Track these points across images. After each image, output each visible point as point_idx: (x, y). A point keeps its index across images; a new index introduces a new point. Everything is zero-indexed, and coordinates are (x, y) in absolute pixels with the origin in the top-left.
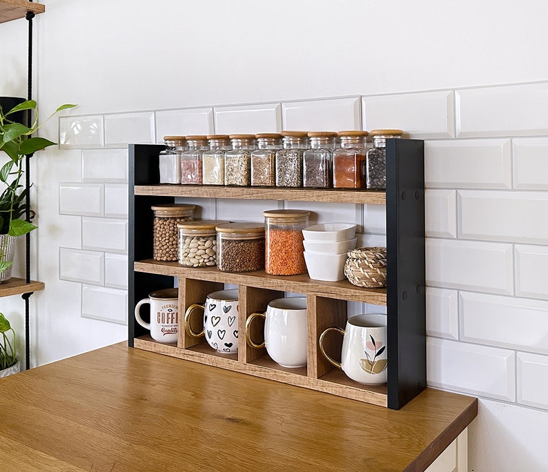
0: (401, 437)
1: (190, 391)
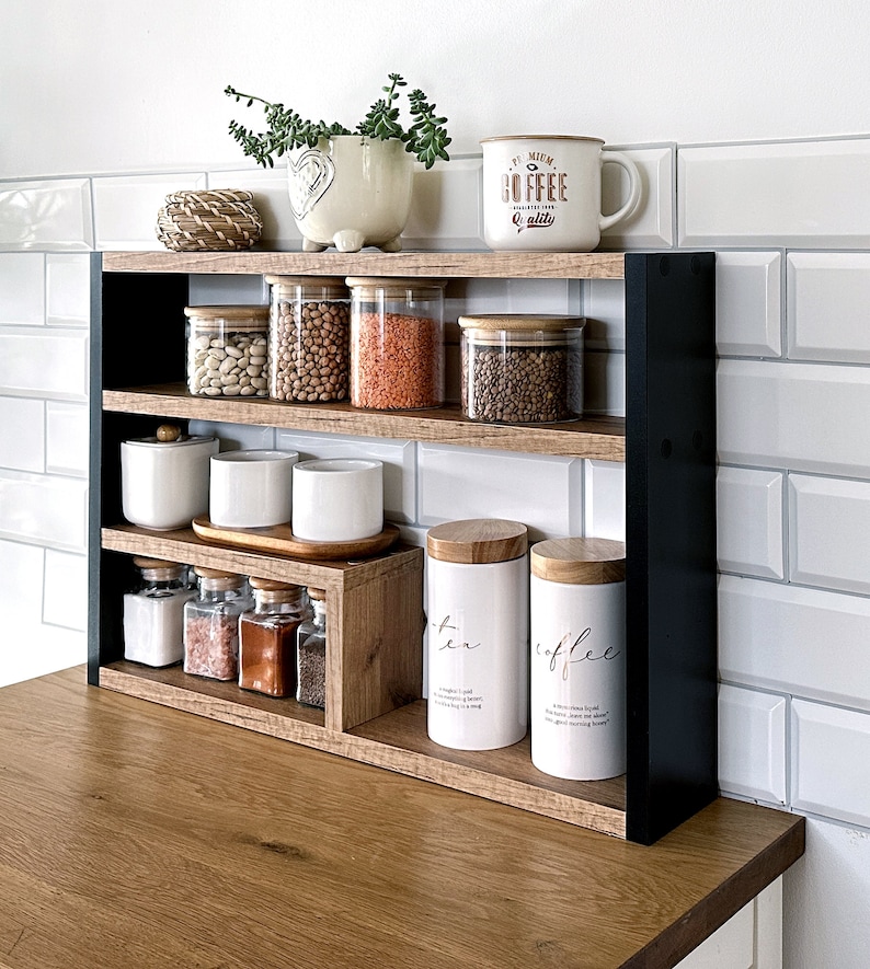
0: (624, 898)
1: (193, 782)
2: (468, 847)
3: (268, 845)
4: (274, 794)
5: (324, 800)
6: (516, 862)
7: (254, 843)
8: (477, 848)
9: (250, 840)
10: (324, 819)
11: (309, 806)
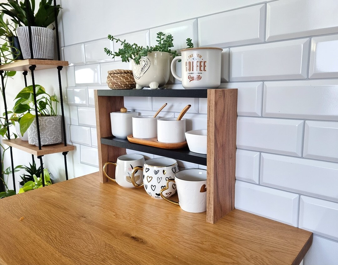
1: (113, 212)
2: (199, 241)
3: (133, 238)
4: (137, 217)
5: (152, 220)
6: (216, 248)
7: (129, 236)
8: (202, 241)
9: (128, 235)
10: (151, 227)
11: (147, 222)
